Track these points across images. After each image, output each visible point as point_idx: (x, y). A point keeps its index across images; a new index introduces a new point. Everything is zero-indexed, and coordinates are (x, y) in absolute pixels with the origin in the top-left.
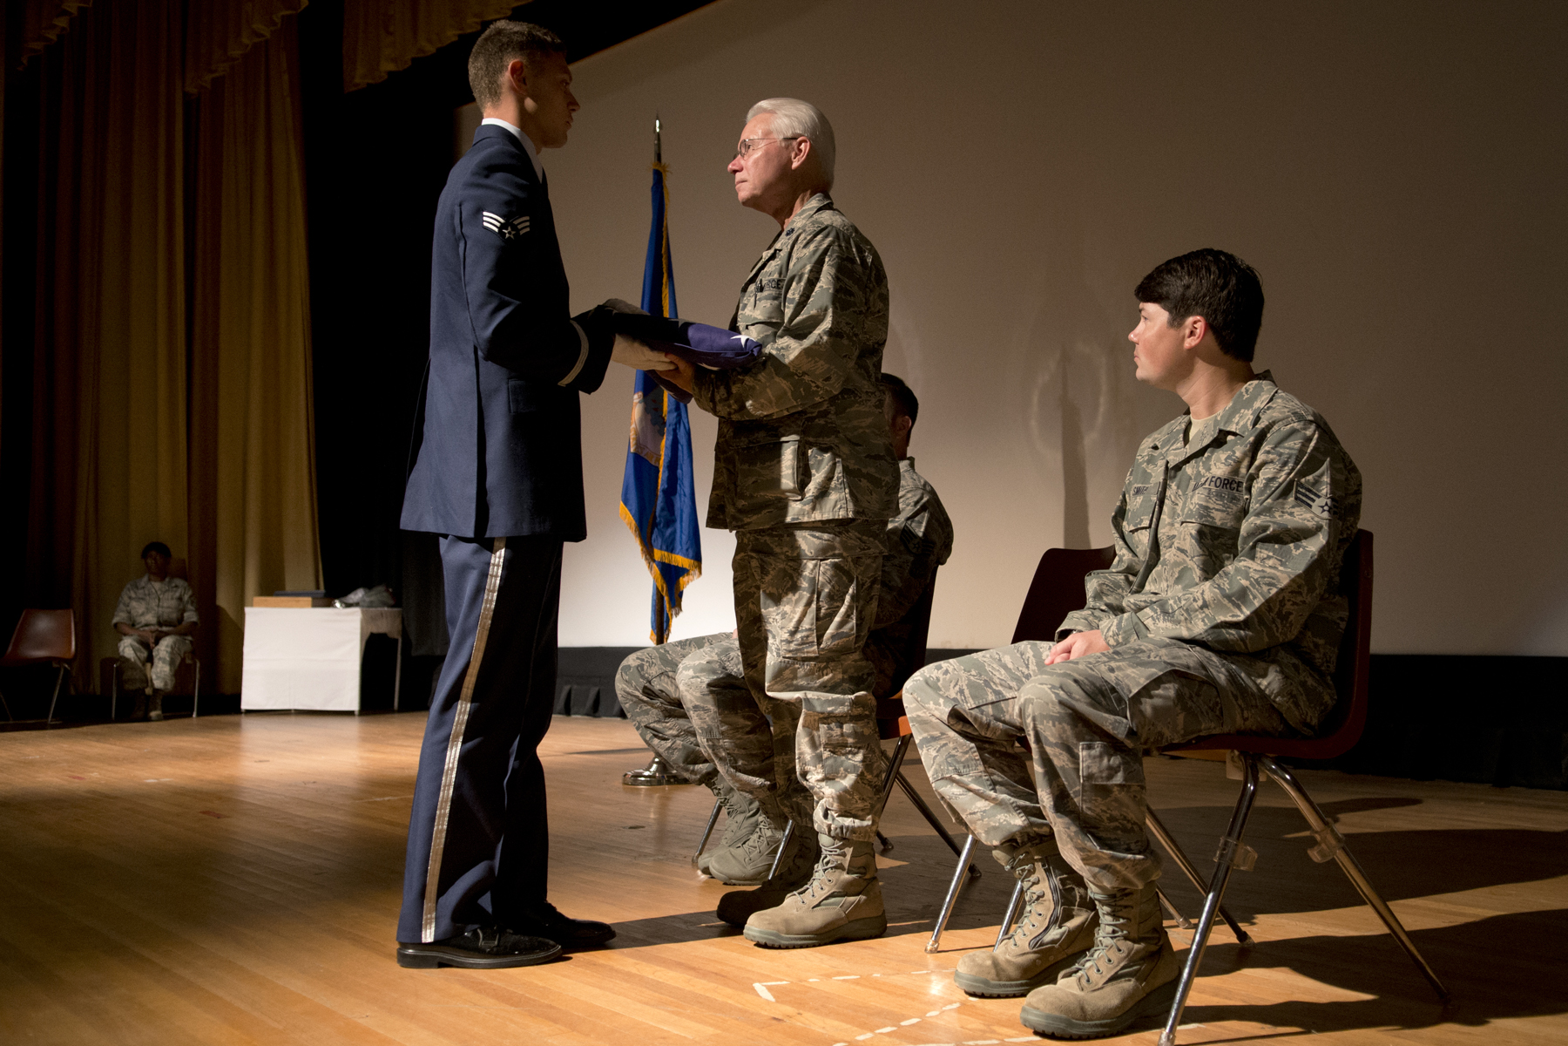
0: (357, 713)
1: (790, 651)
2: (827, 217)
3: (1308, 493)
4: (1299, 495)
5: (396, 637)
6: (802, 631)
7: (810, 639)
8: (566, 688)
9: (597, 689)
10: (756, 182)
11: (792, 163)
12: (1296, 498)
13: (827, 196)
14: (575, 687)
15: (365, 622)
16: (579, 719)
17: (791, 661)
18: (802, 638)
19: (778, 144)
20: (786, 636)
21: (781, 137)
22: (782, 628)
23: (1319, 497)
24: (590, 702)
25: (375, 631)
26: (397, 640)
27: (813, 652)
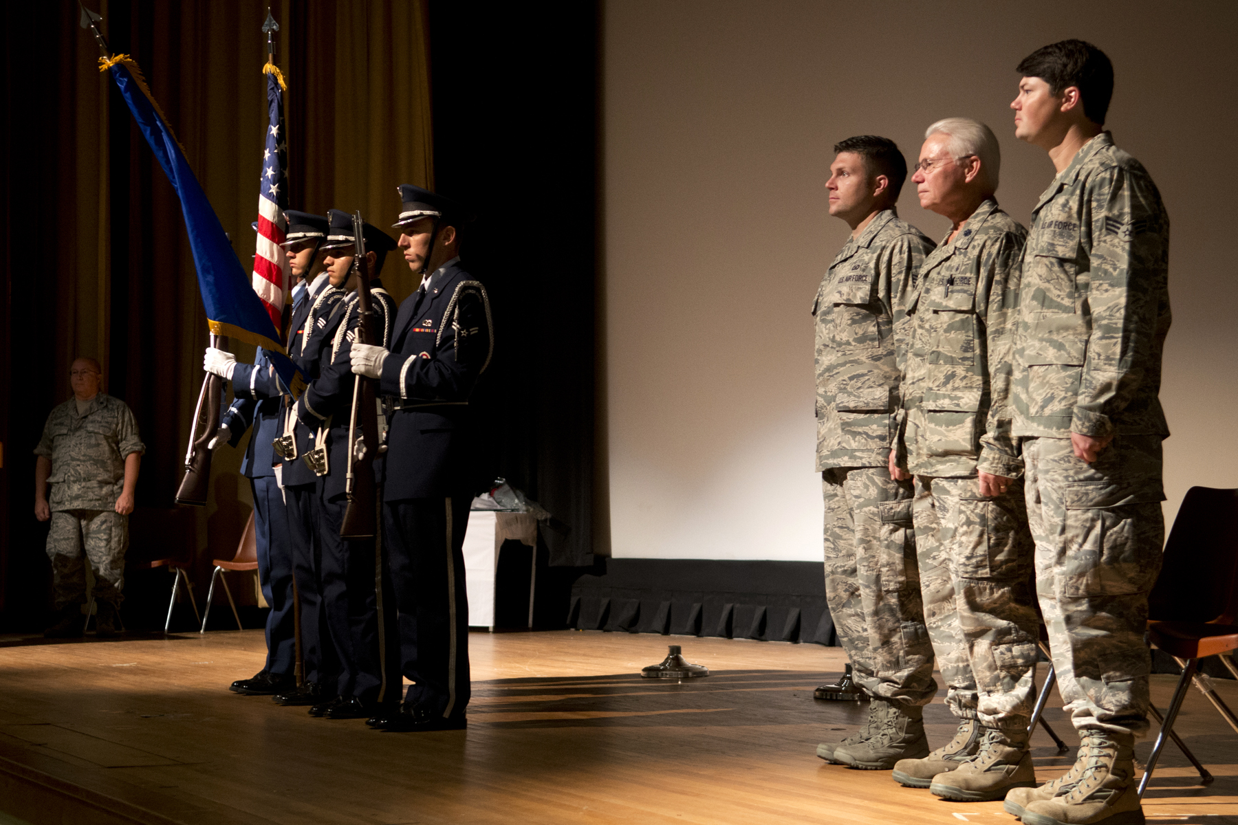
0: (491, 630)
1: (967, 573)
2: (999, 220)
3: (1115, 224)
4: (1109, 227)
5: (531, 544)
6: (977, 557)
7: (984, 563)
8: (728, 607)
9: (764, 608)
10: (937, 192)
11: (965, 178)
12: (1107, 229)
13: (994, 202)
14: (738, 605)
15: (502, 525)
16: (742, 642)
17: (967, 580)
18: (977, 562)
19: (954, 163)
20: (963, 560)
21: (957, 157)
22: (960, 554)
23: (1123, 224)
24: (755, 623)
25: (510, 537)
26: (532, 548)
27: (987, 573)
